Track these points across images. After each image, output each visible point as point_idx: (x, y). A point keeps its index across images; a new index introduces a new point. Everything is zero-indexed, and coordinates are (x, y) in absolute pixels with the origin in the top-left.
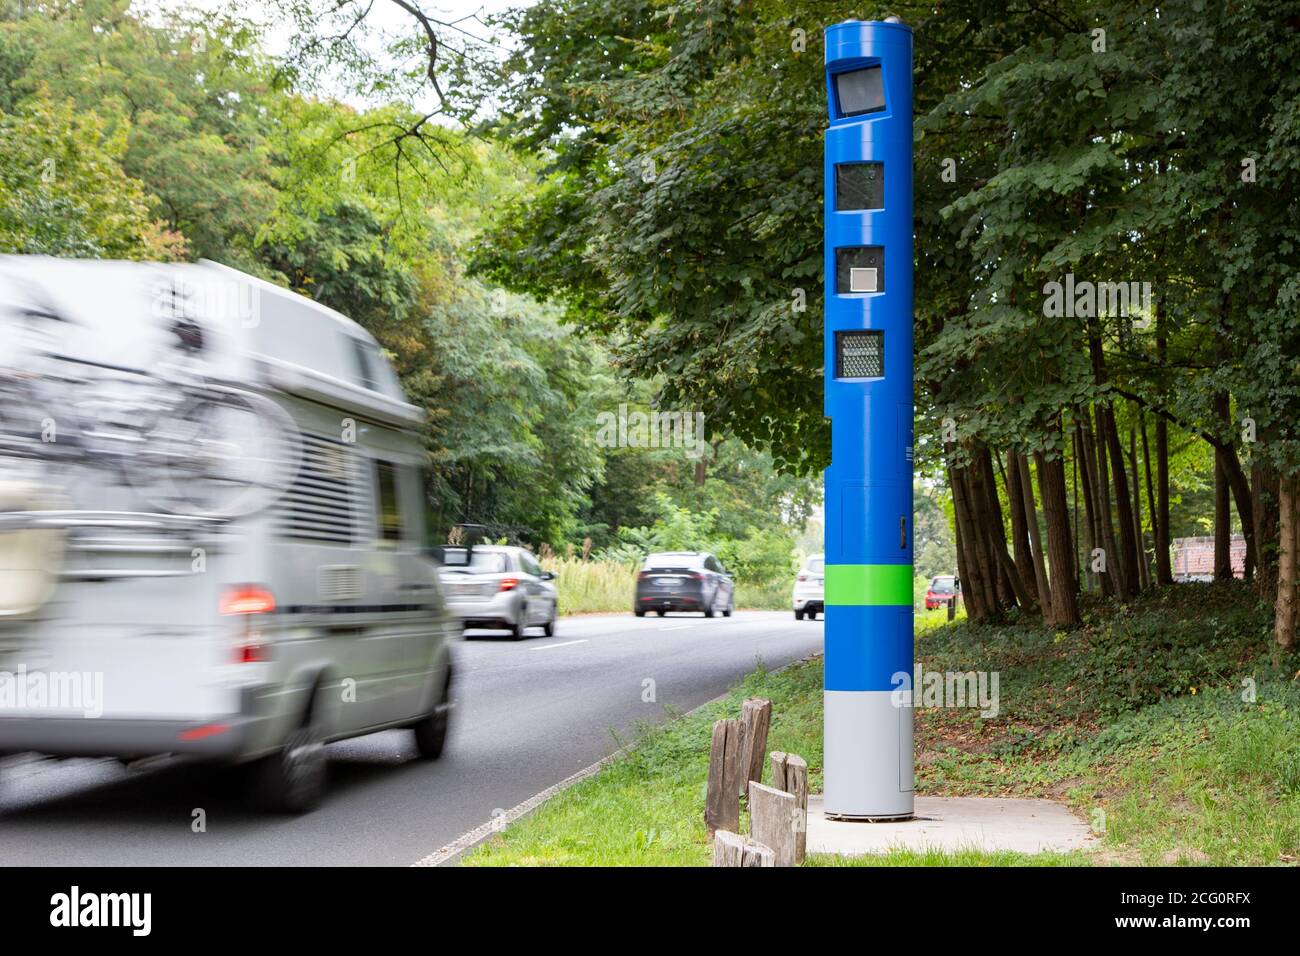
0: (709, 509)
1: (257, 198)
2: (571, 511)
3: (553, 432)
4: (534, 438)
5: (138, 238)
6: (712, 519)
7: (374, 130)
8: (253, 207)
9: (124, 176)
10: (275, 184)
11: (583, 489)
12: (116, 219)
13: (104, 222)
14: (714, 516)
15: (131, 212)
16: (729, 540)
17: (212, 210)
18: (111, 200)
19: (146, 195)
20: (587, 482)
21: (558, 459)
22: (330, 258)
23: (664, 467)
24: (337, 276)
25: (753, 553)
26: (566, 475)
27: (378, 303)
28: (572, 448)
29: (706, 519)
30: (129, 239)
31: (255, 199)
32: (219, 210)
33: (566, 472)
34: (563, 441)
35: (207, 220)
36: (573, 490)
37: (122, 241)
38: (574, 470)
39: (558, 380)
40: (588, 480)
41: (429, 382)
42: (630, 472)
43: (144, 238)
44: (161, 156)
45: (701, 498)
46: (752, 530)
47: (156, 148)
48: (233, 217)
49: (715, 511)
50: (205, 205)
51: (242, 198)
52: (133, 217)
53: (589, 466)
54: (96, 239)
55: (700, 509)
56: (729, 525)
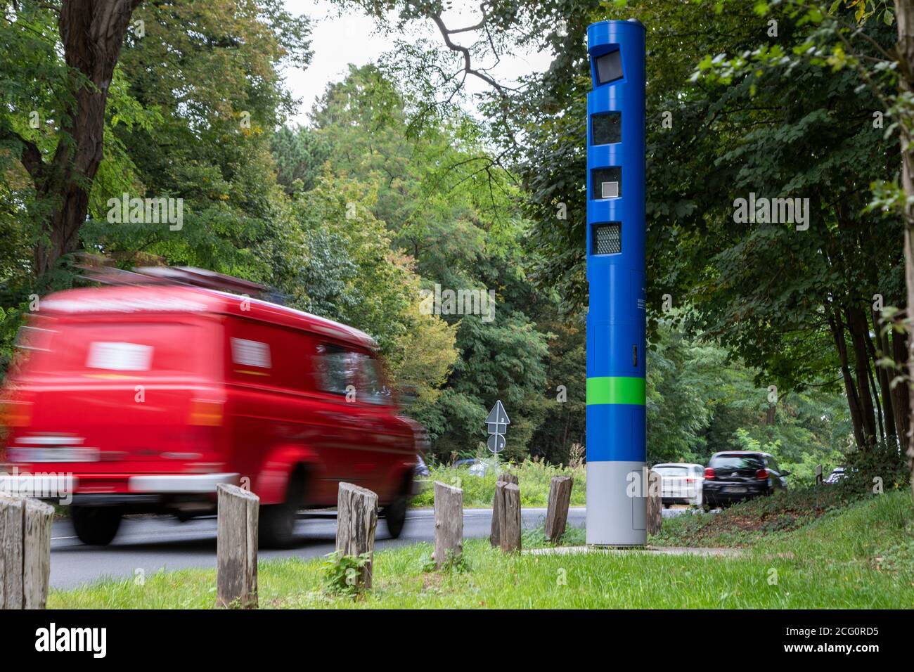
0: (774, 441)
1: (465, 233)
2: (690, 446)
3: (673, 390)
4: (658, 395)
5: (382, 259)
6: (775, 447)
8: (464, 239)
9: (374, 219)
10: (478, 224)
11: (696, 431)
12: (367, 246)
13: (360, 249)
14: (778, 446)
15: (379, 242)
16: (791, 463)
17: (438, 242)
18: (365, 234)
19: (388, 231)
20: (698, 426)
21: (677, 410)
22: (515, 273)
23: (758, 417)
24: (520, 285)
25: (805, 472)
26: (683, 420)
27: (547, 302)
28: (687, 401)
29: (771, 448)
30: (377, 260)
31: (466, 235)
32: (442, 241)
33: (682, 418)
34: (680, 397)
35: (435, 249)
36: (688, 431)
37: (372, 261)
38: (688, 418)
39: (676, 355)
40: (698, 424)
41: (582, 354)
42: (733, 420)
43: (386, 258)
44: (406, 208)
45: (770, 434)
46: (805, 455)
47: (403, 203)
48: (451, 247)
49: (778, 442)
50: (433, 239)
51: (456, 233)
52: (379, 245)
53: (699, 413)
54: (354, 259)
55: (768, 441)
56: (790, 453)
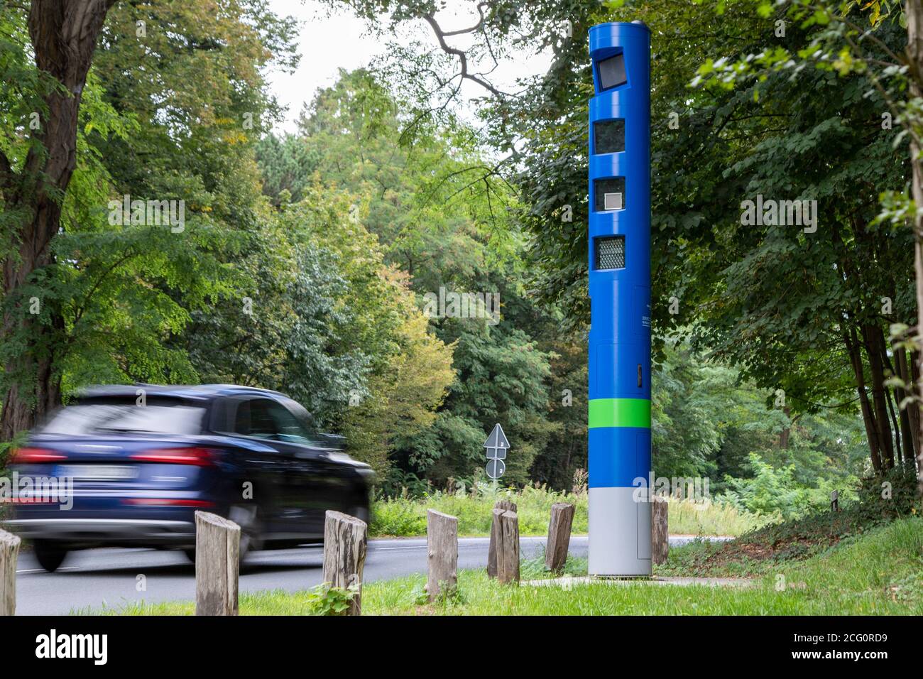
0: (788, 465)
1: (462, 246)
2: (699, 471)
3: (682, 412)
4: (666, 417)
5: (375, 274)
6: (789, 472)
7: (470, 171)
8: (461, 254)
9: (366, 232)
10: (476, 238)
11: (705, 455)
12: (358, 261)
13: (351, 264)
14: (792, 470)
15: (371, 257)
16: (805, 488)
17: (433, 257)
18: (356, 248)
19: (381, 245)
20: (708, 450)
21: (685, 433)
22: (515, 289)
23: (771, 440)
24: (520, 302)
25: (820, 498)
26: (692, 443)
27: (549, 319)
28: (697, 424)
29: (785, 473)
30: (369, 275)
31: (464, 249)
32: (438, 256)
33: (692, 442)
34: (689, 419)
35: (431, 264)
36: (697, 455)
37: (364, 277)
38: (697, 441)
39: (685, 375)
40: (708, 448)
41: (586, 375)
42: (746, 444)
43: (378, 274)
44: (399, 220)
45: (784, 458)
46: (820, 481)
47: (396, 215)
48: (447, 262)
49: (793, 467)
50: (429, 253)
51: (453, 247)
52: (370, 260)
53: (709, 436)
54: (344, 274)
55: (782, 466)
56: (804, 478)
